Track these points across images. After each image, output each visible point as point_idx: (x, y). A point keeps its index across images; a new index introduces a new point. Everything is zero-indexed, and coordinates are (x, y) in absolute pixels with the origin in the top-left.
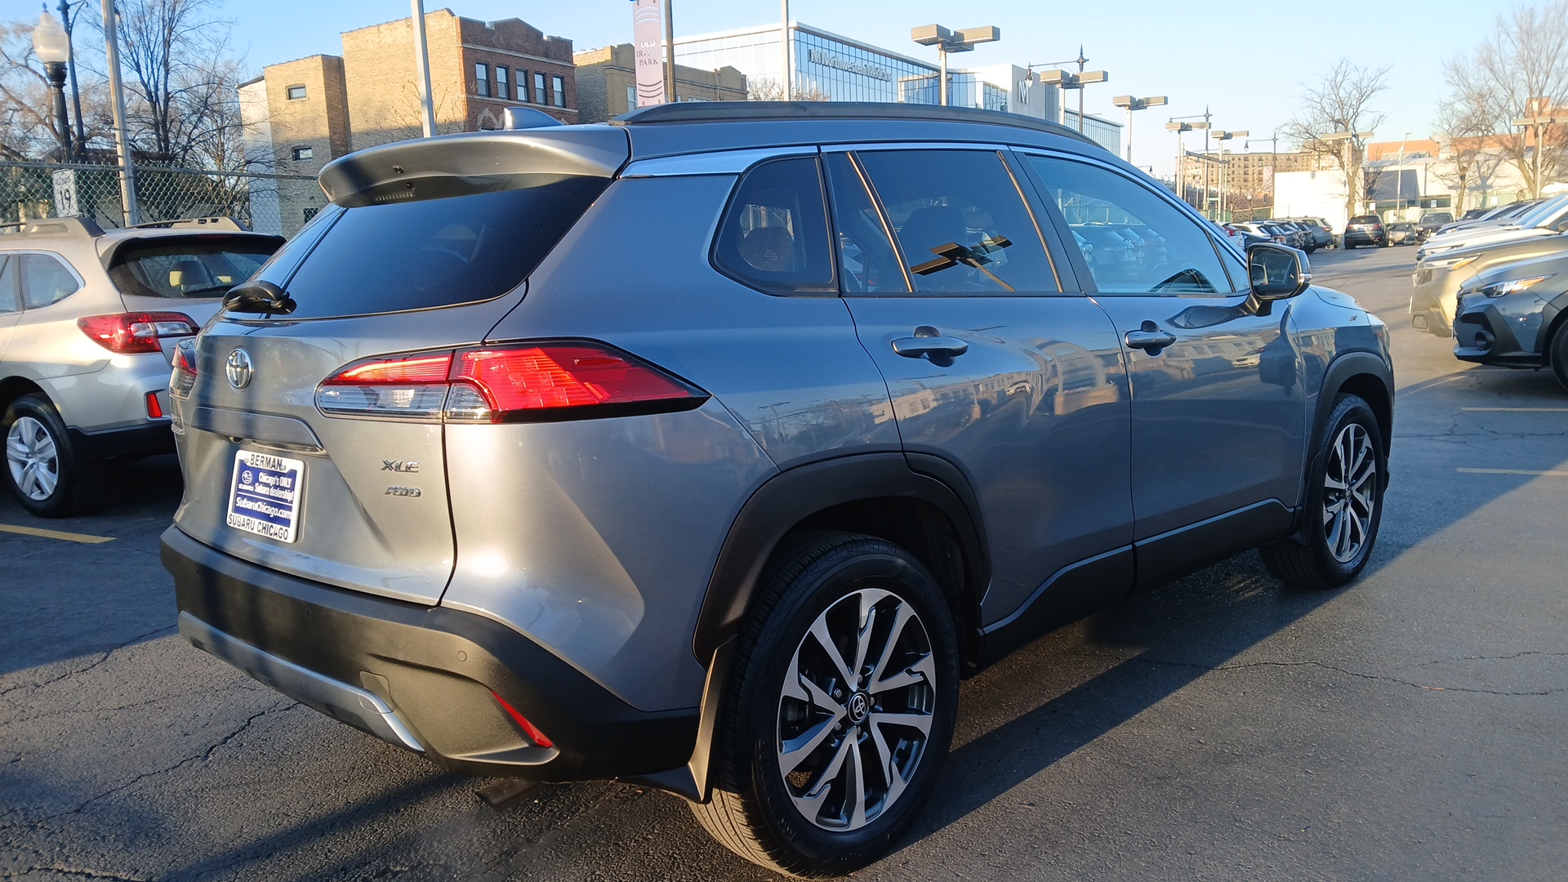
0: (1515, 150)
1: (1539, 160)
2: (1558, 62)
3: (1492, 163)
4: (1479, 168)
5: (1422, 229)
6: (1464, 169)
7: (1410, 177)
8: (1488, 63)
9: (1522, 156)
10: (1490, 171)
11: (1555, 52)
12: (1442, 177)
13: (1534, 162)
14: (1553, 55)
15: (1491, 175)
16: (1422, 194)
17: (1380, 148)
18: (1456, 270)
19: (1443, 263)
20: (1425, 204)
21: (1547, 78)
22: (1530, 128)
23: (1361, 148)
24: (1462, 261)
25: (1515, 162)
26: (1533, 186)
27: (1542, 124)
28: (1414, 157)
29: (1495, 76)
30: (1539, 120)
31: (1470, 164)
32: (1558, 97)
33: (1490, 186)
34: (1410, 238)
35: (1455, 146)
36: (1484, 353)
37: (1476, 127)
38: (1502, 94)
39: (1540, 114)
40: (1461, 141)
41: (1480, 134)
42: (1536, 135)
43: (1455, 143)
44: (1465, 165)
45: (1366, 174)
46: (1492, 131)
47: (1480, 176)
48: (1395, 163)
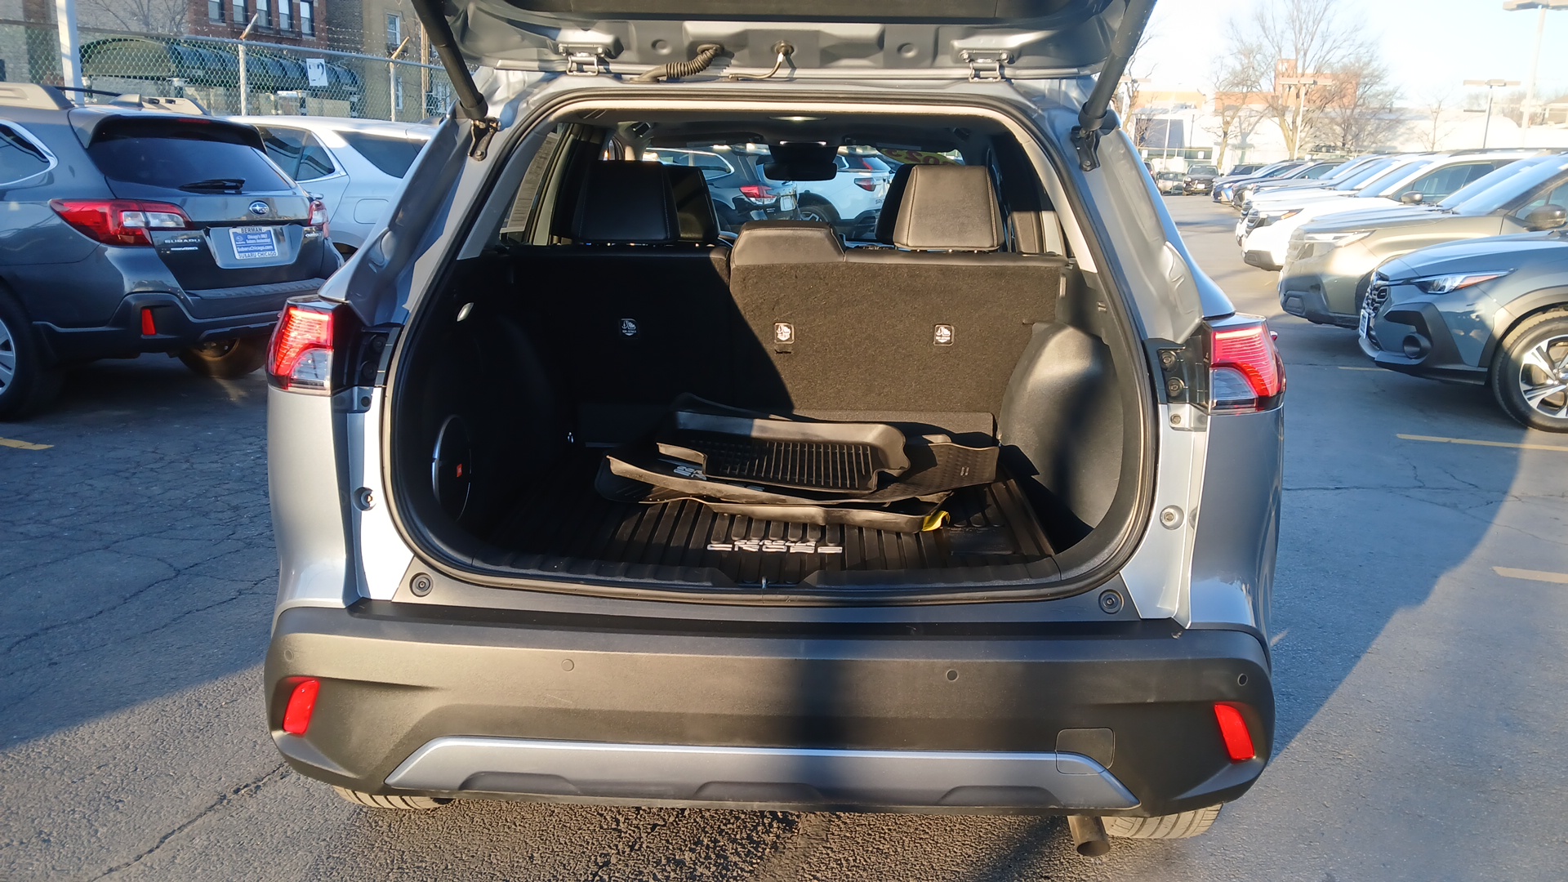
0: (1276, 109)
1: (1299, 120)
2: (1323, 26)
3: (1253, 120)
4: (1240, 124)
5: (1190, 180)
6: (1227, 123)
7: (1177, 127)
8: (1260, 19)
9: (1284, 115)
10: (1250, 128)
11: (1321, 14)
12: (1208, 130)
13: (1294, 122)
14: (1319, 17)
15: (1251, 131)
16: (1187, 144)
17: (1154, 96)
18: (1341, 247)
19: (1328, 238)
20: (1189, 156)
21: (1312, 40)
22: (1293, 88)
23: (1136, 94)
24: (1351, 237)
25: (1277, 120)
26: (1291, 145)
27: (1305, 85)
28: (1182, 108)
29: (1265, 32)
30: (1303, 81)
31: (1233, 118)
32: (1321, 60)
33: (1251, 146)
34: (1178, 188)
35: (1221, 99)
36: (1415, 362)
37: (1242, 83)
38: (1270, 50)
39: (1303, 75)
40: (1227, 95)
41: (1245, 90)
42: (1298, 96)
43: (1219, 97)
44: (1229, 119)
45: (1138, 121)
46: (1258, 87)
47: (1241, 132)
48: (1165, 112)
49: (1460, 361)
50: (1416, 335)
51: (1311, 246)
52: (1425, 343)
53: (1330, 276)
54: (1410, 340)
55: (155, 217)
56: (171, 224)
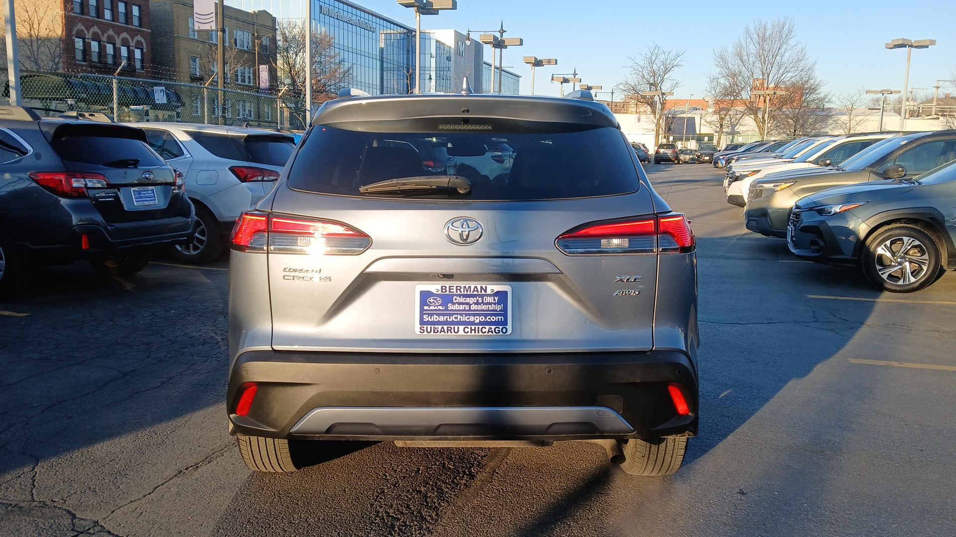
0: (752, 109)
1: (766, 116)
2: (778, 58)
3: (738, 116)
4: (731, 119)
5: (699, 154)
6: (722, 119)
7: (691, 121)
8: (740, 55)
9: (757, 113)
10: (737, 122)
11: (777, 51)
12: (710, 123)
13: (763, 118)
14: (776, 53)
15: (737, 124)
16: (698, 132)
17: (677, 102)
18: (778, 191)
19: (771, 186)
20: (699, 139)
21: (772, 68)
22: (761, 97)
23: (664, 102)
25: (752, 116)
26: (762, 132)
27: (768, 95)
28: (694, 110)
29: (743, 63)
30: (767, 92)
31: (726, 116)
32: (778, 79)
33: (738, 133)
34: (692, 159)
35: (718, 104)
36: (817, 254)
37: (731, 94)
38: (746, 74)
39: (767, 89)
40: (722, 102)
41: (732, 98)
42: (765, 102)
43: (717, 102)
44: (723, 116)
45: (667, 118)
46: (740, 96)
47: (731, 124)
48: (683, 112)
49: (842, 254)
50: (817, 239)
51: (761, 191)
52: (822, 243)
53: (773, 208)
54: (814, 243)
55: (90, 182)
56: (100, 186)
